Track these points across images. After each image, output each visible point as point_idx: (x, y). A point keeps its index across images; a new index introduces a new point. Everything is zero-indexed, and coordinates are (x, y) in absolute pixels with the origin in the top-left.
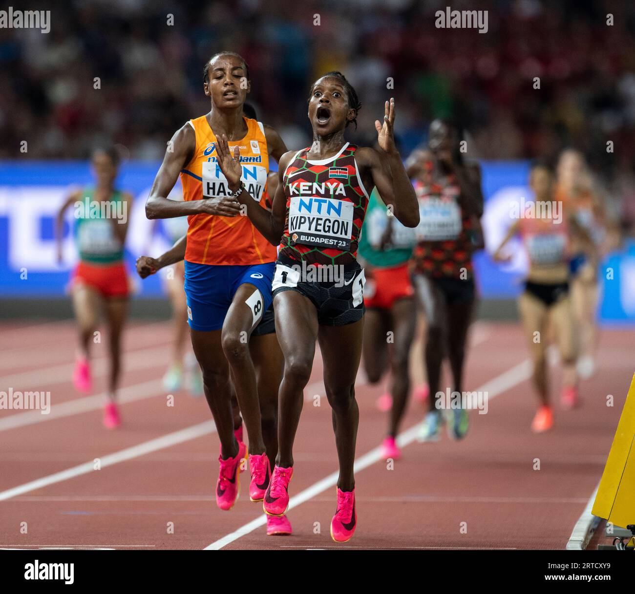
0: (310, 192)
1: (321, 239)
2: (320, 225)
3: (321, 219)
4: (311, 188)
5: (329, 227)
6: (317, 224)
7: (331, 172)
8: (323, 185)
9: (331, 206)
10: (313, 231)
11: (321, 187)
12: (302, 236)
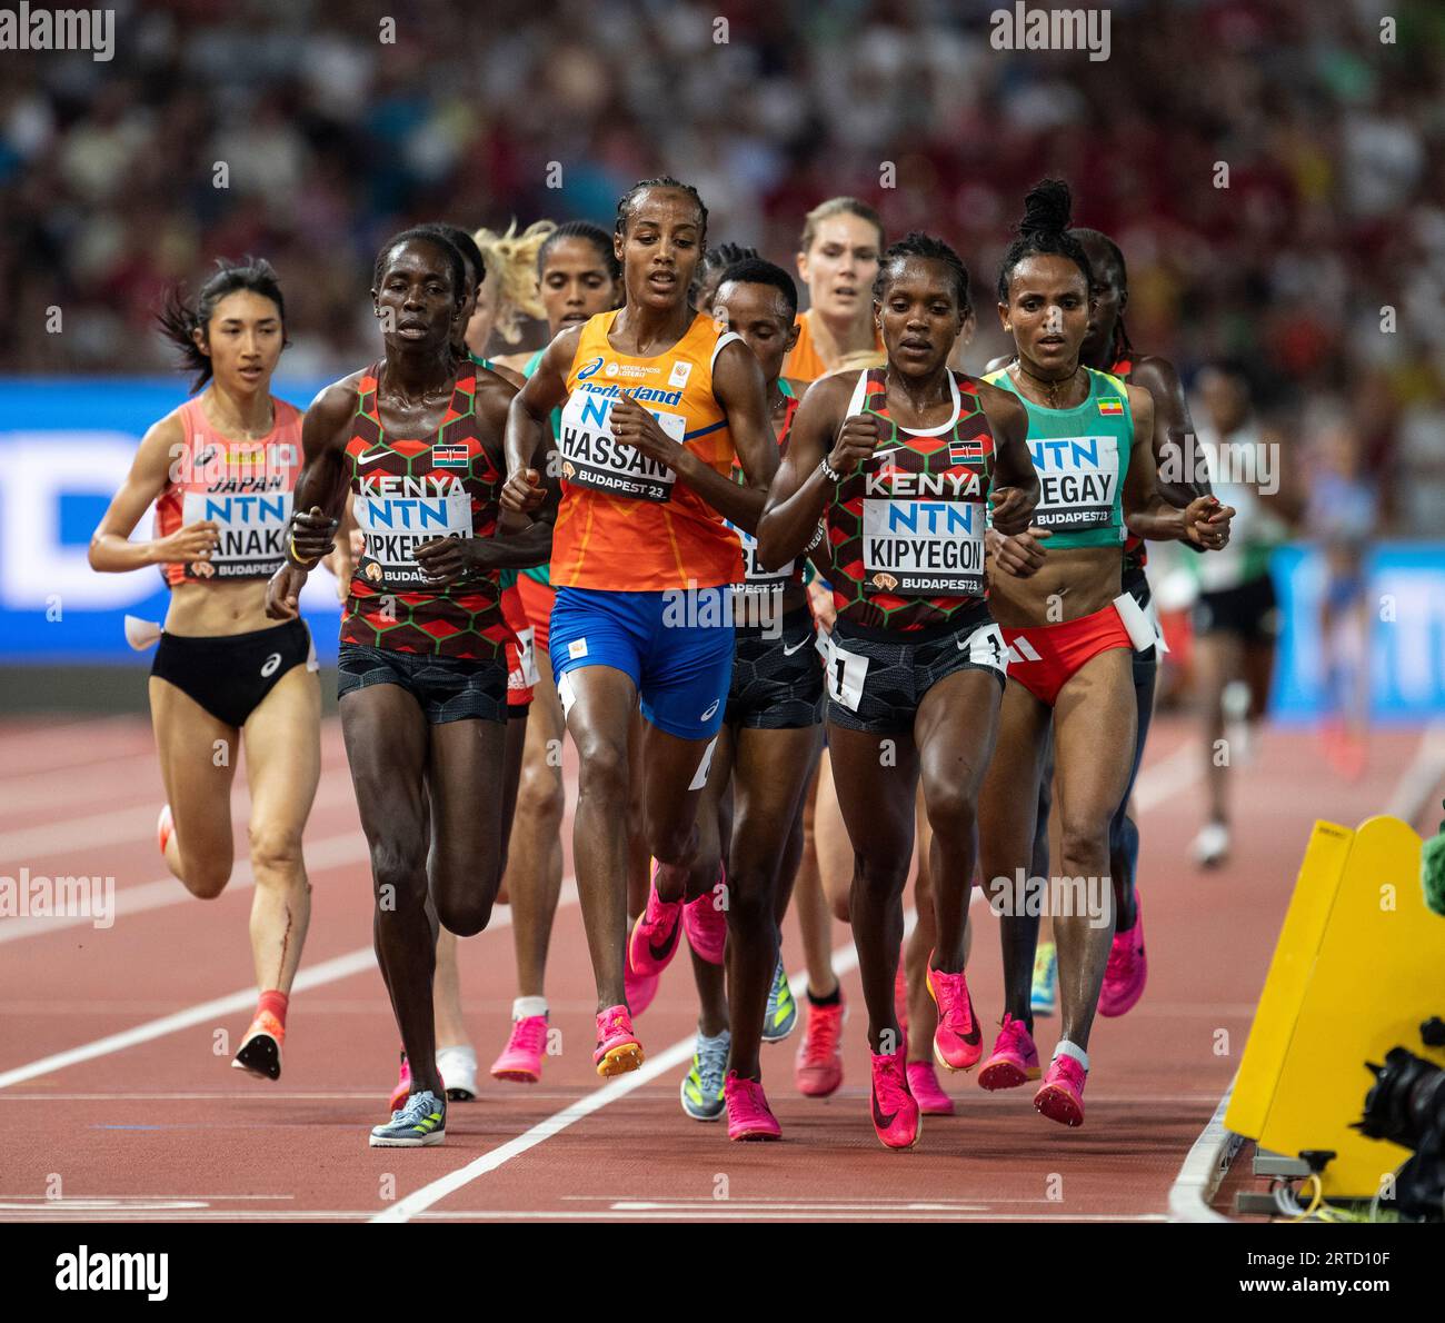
0: (913, 492)
1: (942, 581)
2: (938, 554)
3: (938, 543)
4: (914, 484)
5: (954, 556)
6: (931, 554)
7: (954, 453)
8: (940, 477)
9: (953, 515)
10: (924, 568)
11: (935, 482)
12: (904, 580)
